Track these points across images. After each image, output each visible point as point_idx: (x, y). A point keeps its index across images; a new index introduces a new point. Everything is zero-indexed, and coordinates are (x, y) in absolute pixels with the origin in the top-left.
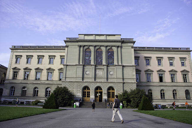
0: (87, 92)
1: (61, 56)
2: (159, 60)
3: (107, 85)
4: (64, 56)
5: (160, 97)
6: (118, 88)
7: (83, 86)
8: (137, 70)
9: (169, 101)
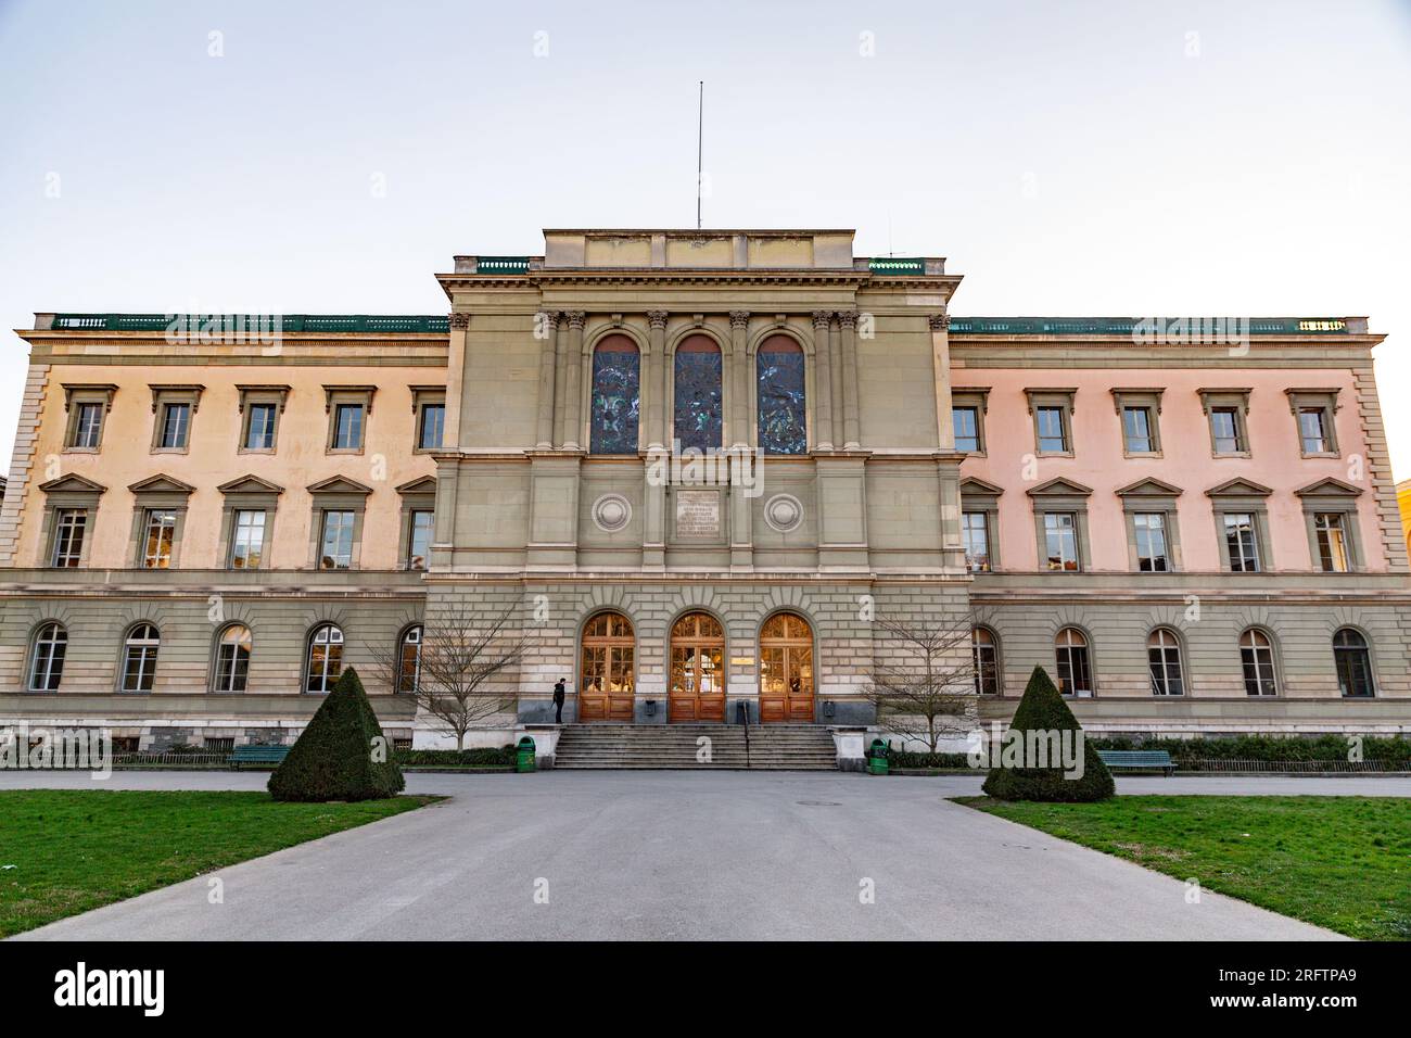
0: (609, 651)
1: (417, 391)
2: (1139, 408)
3: (758, 598)
4: (442, 390)
5: (1147, 685)
6: (836, 616)
7: (583, 609)
8: (971, 490)
9: (1216, 709)
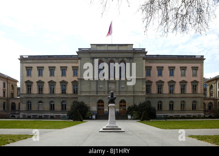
0: (101, 105)
1: (73, 67)
2: (172, 70)
3: (119, 98)
5: (168, 109)
6: (129, 101)
7: (98, 100)
8: (148, 82)
9: (177, 112)
